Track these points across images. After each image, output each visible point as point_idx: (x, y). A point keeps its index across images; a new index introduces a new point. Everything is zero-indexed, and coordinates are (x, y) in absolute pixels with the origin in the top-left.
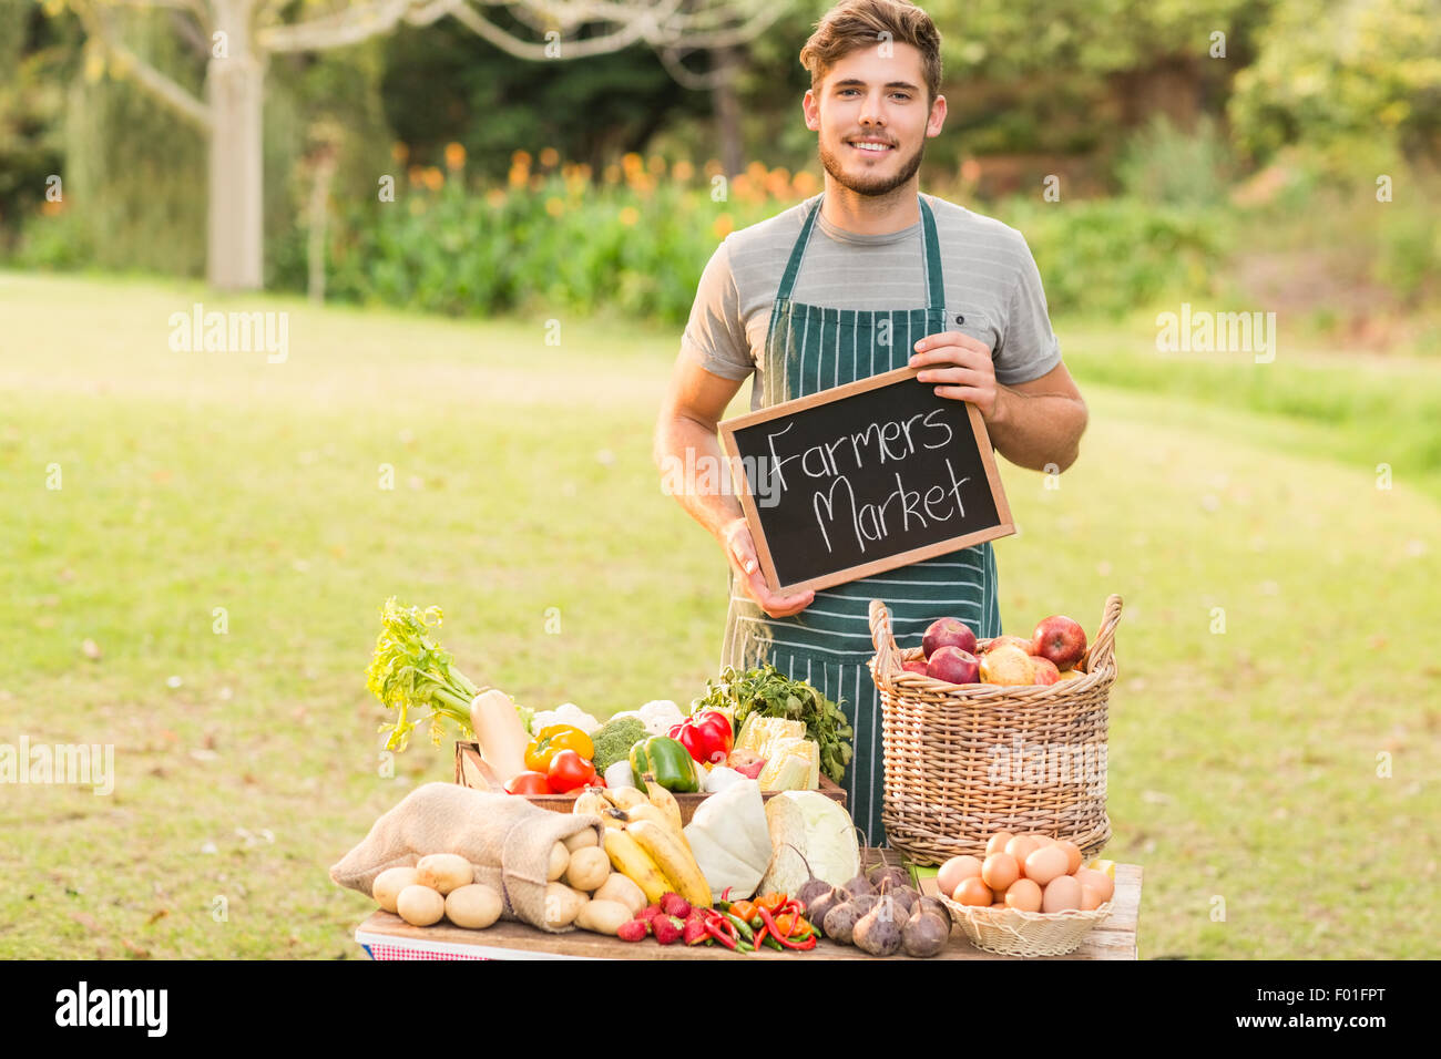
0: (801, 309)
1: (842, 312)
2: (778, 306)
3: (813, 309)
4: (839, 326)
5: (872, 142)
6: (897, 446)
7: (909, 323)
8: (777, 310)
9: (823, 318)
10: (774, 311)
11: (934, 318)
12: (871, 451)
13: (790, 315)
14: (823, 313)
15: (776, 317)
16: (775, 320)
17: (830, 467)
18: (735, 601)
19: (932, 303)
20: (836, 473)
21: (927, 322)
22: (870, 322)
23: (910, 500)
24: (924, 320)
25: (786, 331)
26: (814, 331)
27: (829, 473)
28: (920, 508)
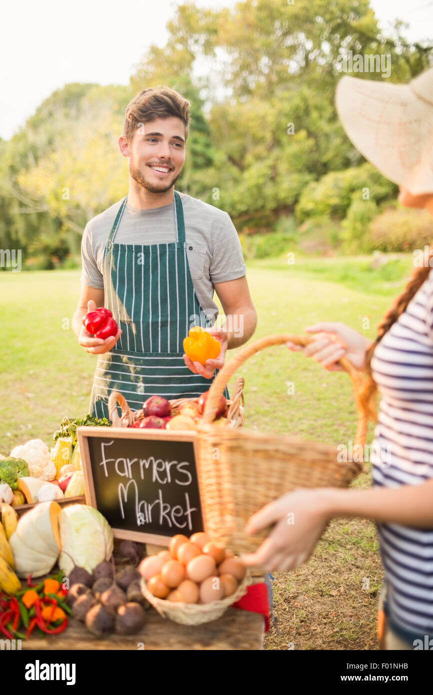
0: (116, 246)
1: (135, 246)
2: (107, 246)
3: (122, 245)
4: (134, 253)
5: (163, 167)
6: (162, 475)
7: (167, 250)
8: (107, 248)
9: (127, 250)
10: (106, 248)
11: (180, 247)
12: (148, 472)
13: (112, 249)
14: (126, 247)
15: (106, 251)
16: (106, 252)
17: (128, 473)
18: (95, 387)
19: (179, 240)
20: (131, 477)
21: (176, 249)
22: (149, 251)
23: (165, 508)
24: (175, 248)
25: (110, 257)
26: (123, 256)
27: (127, 476)
28: (169, 514)
